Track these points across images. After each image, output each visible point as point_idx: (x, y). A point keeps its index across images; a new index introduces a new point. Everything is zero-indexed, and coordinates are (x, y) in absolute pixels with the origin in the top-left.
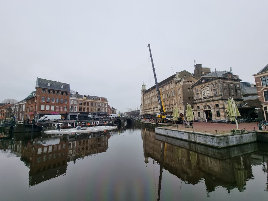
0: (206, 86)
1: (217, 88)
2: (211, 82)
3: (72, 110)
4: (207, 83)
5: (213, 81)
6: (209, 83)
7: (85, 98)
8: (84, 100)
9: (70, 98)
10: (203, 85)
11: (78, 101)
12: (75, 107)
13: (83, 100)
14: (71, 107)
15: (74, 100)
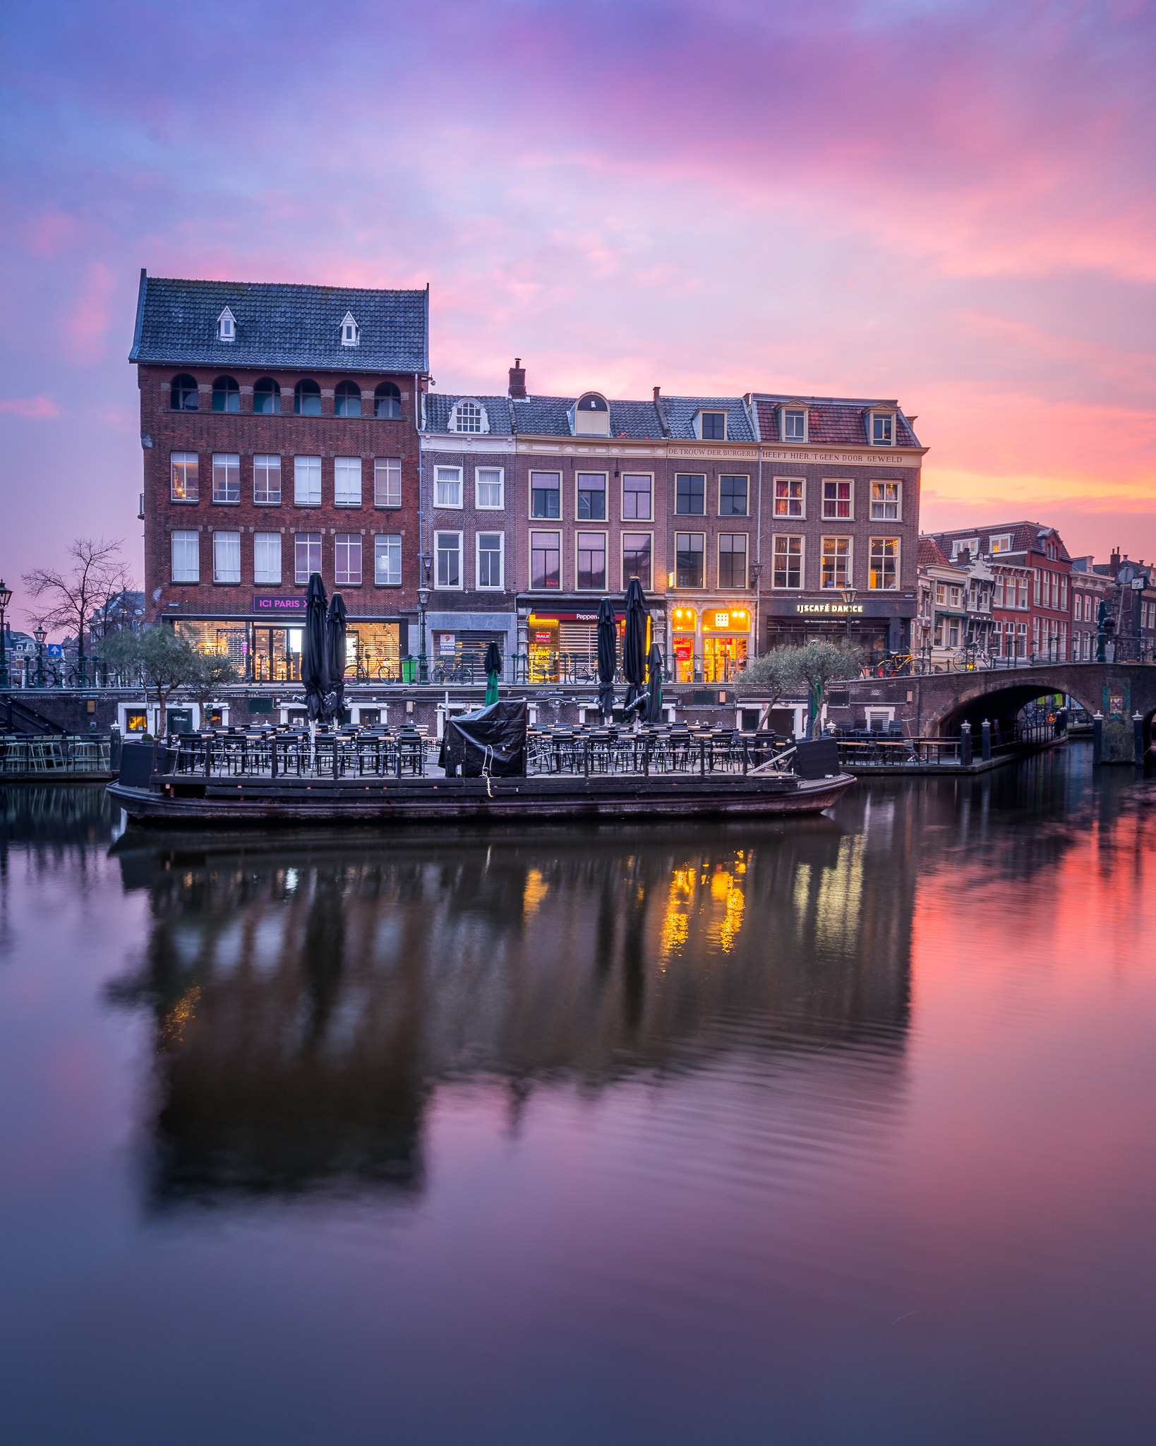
3: (455, 582)
7: (598, 425)
8: (583, 451)
9: (425, 446)
11: (516, 468)
12: (490, 542)
13: (569, 451)
14: (445, 541)
15: (470, 461)
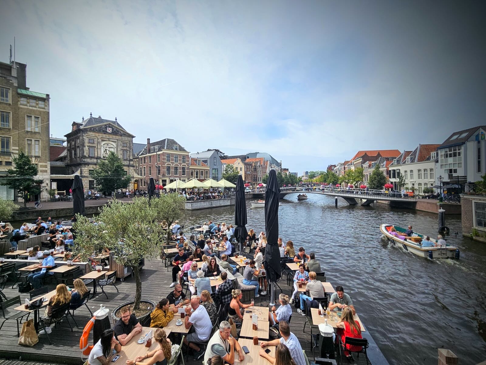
0: (111, 140)
1: (129, 149)
2: (120, 137)
4: (114, 136)
5: (124, 138)
6: (117, 137)
10: (107, 136)
